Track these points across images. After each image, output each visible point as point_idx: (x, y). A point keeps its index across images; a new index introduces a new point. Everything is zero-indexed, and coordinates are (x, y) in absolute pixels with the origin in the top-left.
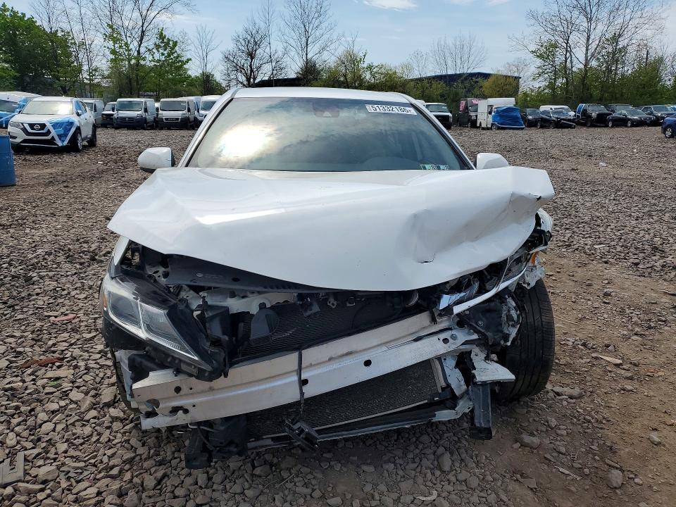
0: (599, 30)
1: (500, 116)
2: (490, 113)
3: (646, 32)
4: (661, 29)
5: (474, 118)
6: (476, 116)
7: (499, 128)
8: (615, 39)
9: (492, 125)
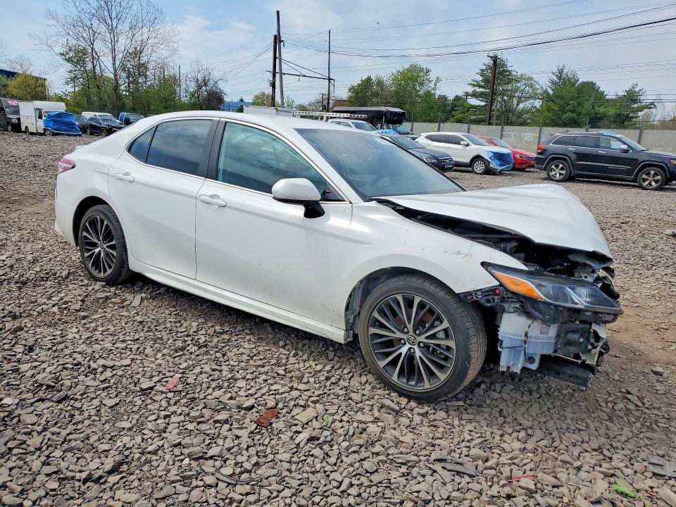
0: (123, 43)
1: (54, 121)
2: (40, 117)
3: (163, 52)
4: (175, 51)
5: (15, 121)
6: (19, 119)
7: (54, 135)
8: (137, 54)
9: (45, 130)
